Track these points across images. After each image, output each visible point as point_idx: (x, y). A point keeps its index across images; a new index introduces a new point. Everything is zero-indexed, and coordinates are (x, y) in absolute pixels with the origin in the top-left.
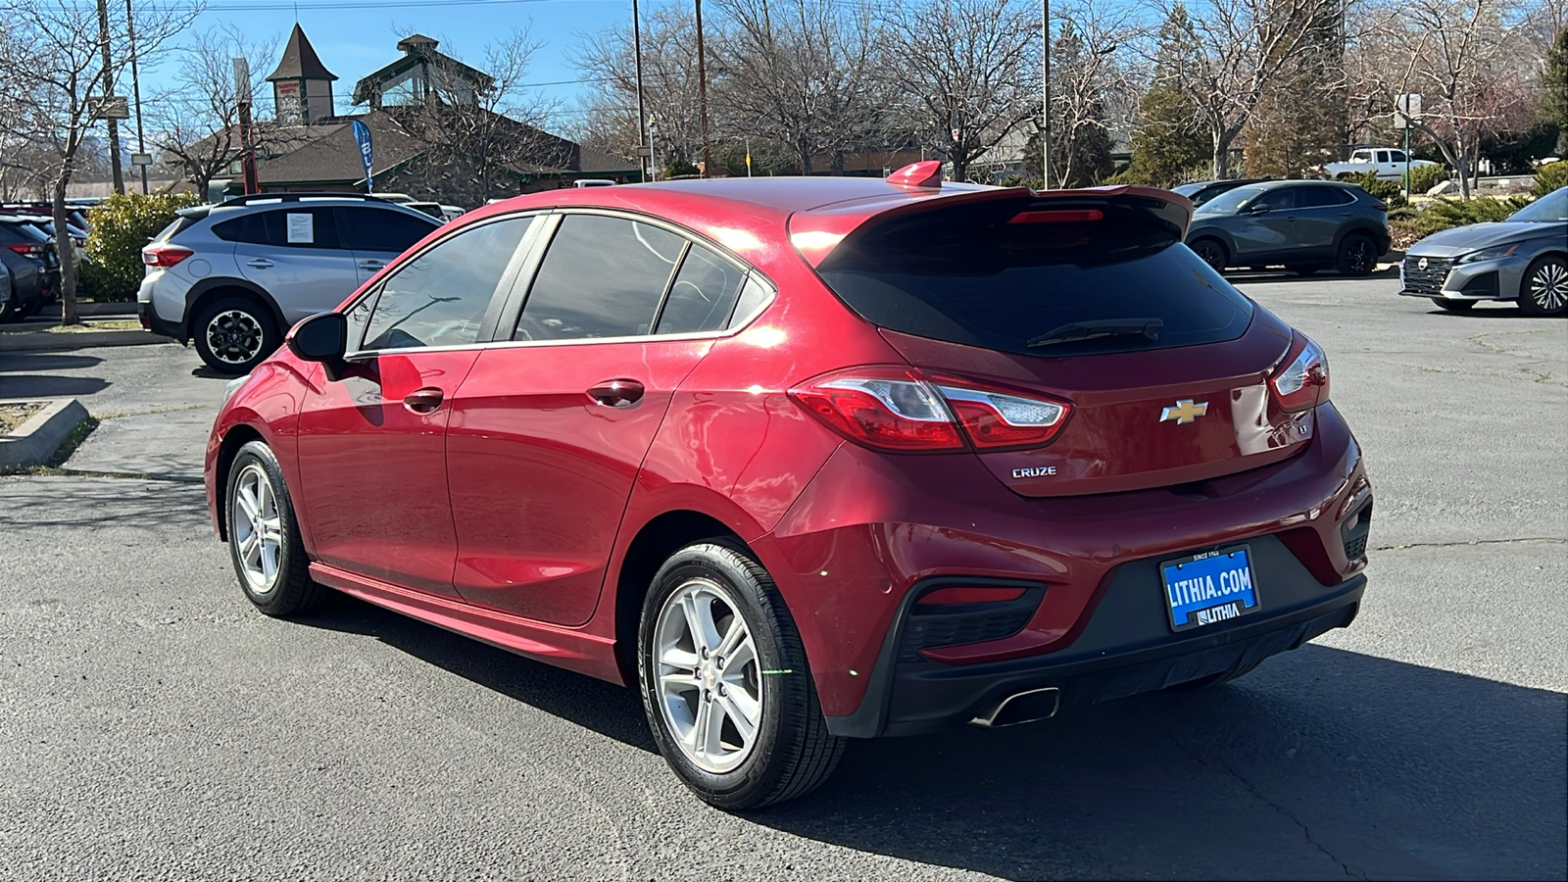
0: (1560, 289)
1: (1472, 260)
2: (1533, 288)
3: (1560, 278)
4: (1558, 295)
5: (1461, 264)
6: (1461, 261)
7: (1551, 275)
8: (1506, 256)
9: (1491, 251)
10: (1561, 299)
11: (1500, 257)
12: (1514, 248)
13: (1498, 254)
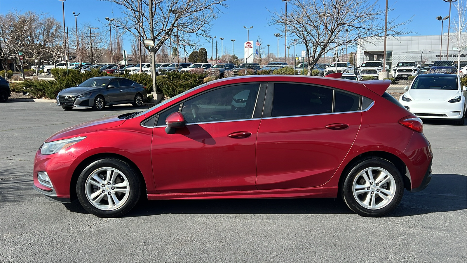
0: (101, 104)
1: (81, 97)
2: (96, 104)
3: (101, 101)
4: (101, 105)
5: (78, 98)
6: (79, 97)
7: (99, 101)
8: (90, 96)
9: (86, 94)
10: (102, 106)
11: (88, 96)
12: (92, 93)
13: (88, 95)
